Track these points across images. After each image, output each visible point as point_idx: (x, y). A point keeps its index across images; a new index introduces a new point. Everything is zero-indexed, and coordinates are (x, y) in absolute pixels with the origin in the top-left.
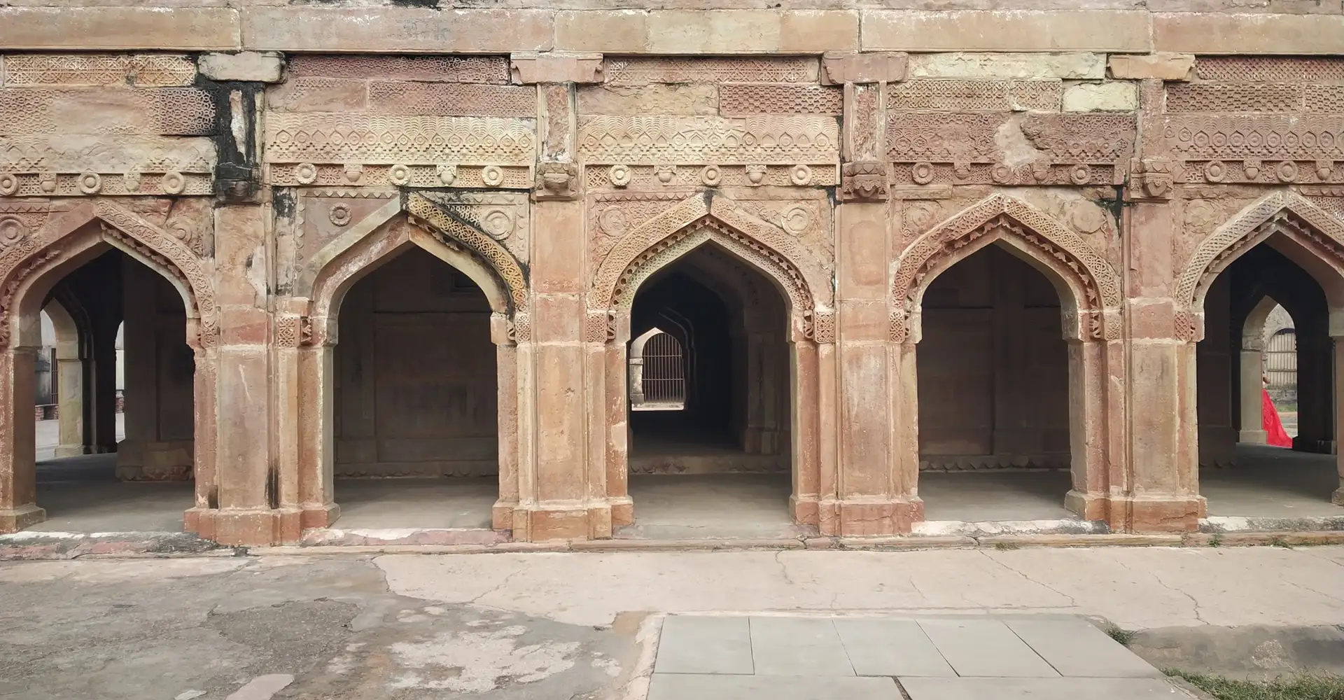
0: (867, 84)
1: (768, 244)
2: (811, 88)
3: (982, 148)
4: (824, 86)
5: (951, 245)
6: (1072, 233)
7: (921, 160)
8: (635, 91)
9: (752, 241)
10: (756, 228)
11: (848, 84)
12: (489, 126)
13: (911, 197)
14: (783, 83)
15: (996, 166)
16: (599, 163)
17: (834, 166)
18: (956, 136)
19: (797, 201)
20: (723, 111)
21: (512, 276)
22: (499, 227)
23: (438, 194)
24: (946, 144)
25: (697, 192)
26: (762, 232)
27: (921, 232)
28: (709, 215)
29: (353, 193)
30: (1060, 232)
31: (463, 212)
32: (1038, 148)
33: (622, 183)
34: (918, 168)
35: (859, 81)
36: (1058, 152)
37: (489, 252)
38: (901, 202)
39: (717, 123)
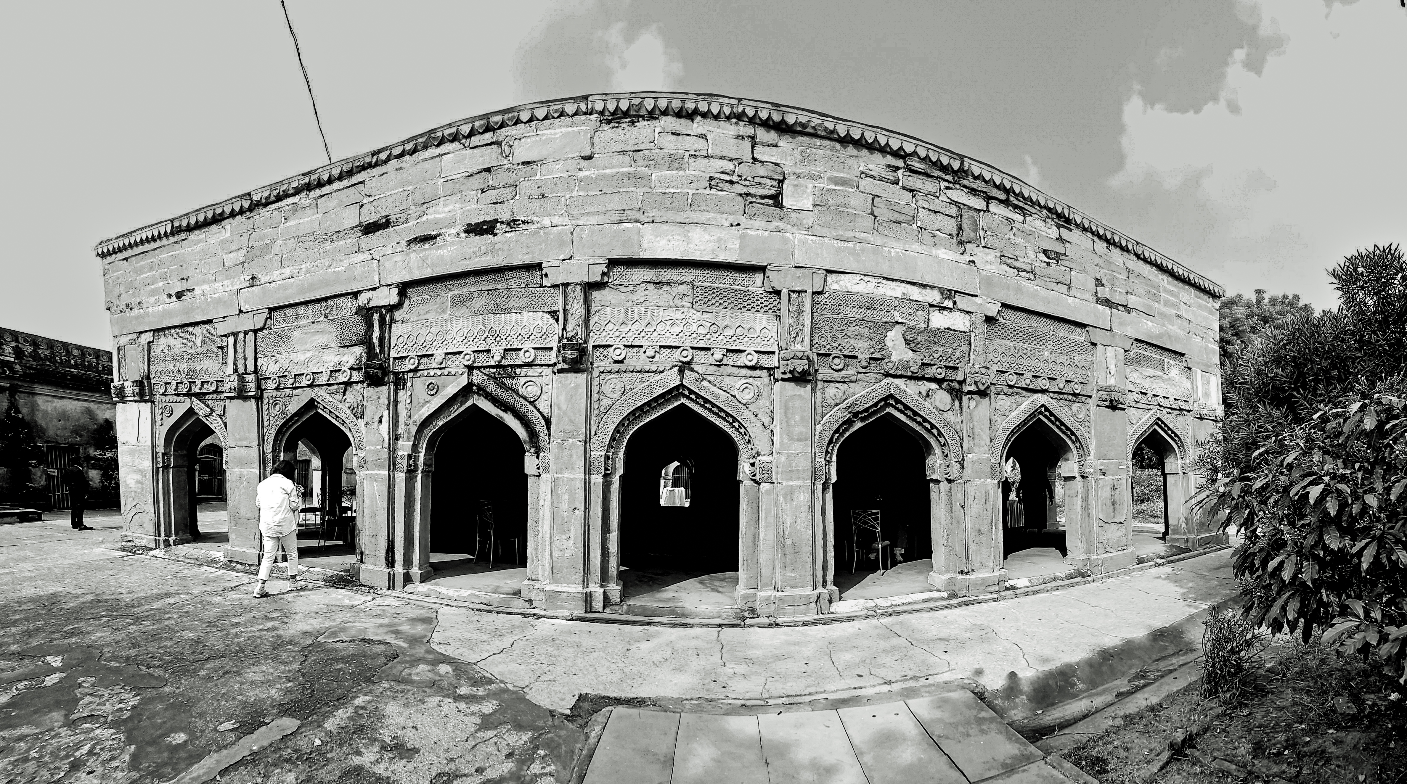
0: (799, 292)
1: (725, 408)
2: (758, 293)
3: (877, 347)
4: (767, 292)
5: (856, 415)
6: (934, 410)
7: (834, 352)
8: (631, 288)
9: (714, 405)
10: (718, 397)
11: (785, 292)
12: (525, 319)
13: (829, 379)
14: (739, 287)
15: (887, 360)
16: (604, 343)
17: (773, 353)
18: (859, 336)
19: (746, 377)
20: (696, 306)
21: (540, 427)
22: (531, 392)
23: (491, 370)
24: (852, 341)
25: (674, 366)
26: (722, 399)
27: (837, 405)
28: (682, 385)
29: (439, 372)
30: (926, 409)
31: (508, 382)
32: (913, 351)
33: (620, 358)
34: (833, 358)
35: (793, 289)
36: (926, 355)
37: (523, 410)
38: (822, 382)
39: (691, 314)
